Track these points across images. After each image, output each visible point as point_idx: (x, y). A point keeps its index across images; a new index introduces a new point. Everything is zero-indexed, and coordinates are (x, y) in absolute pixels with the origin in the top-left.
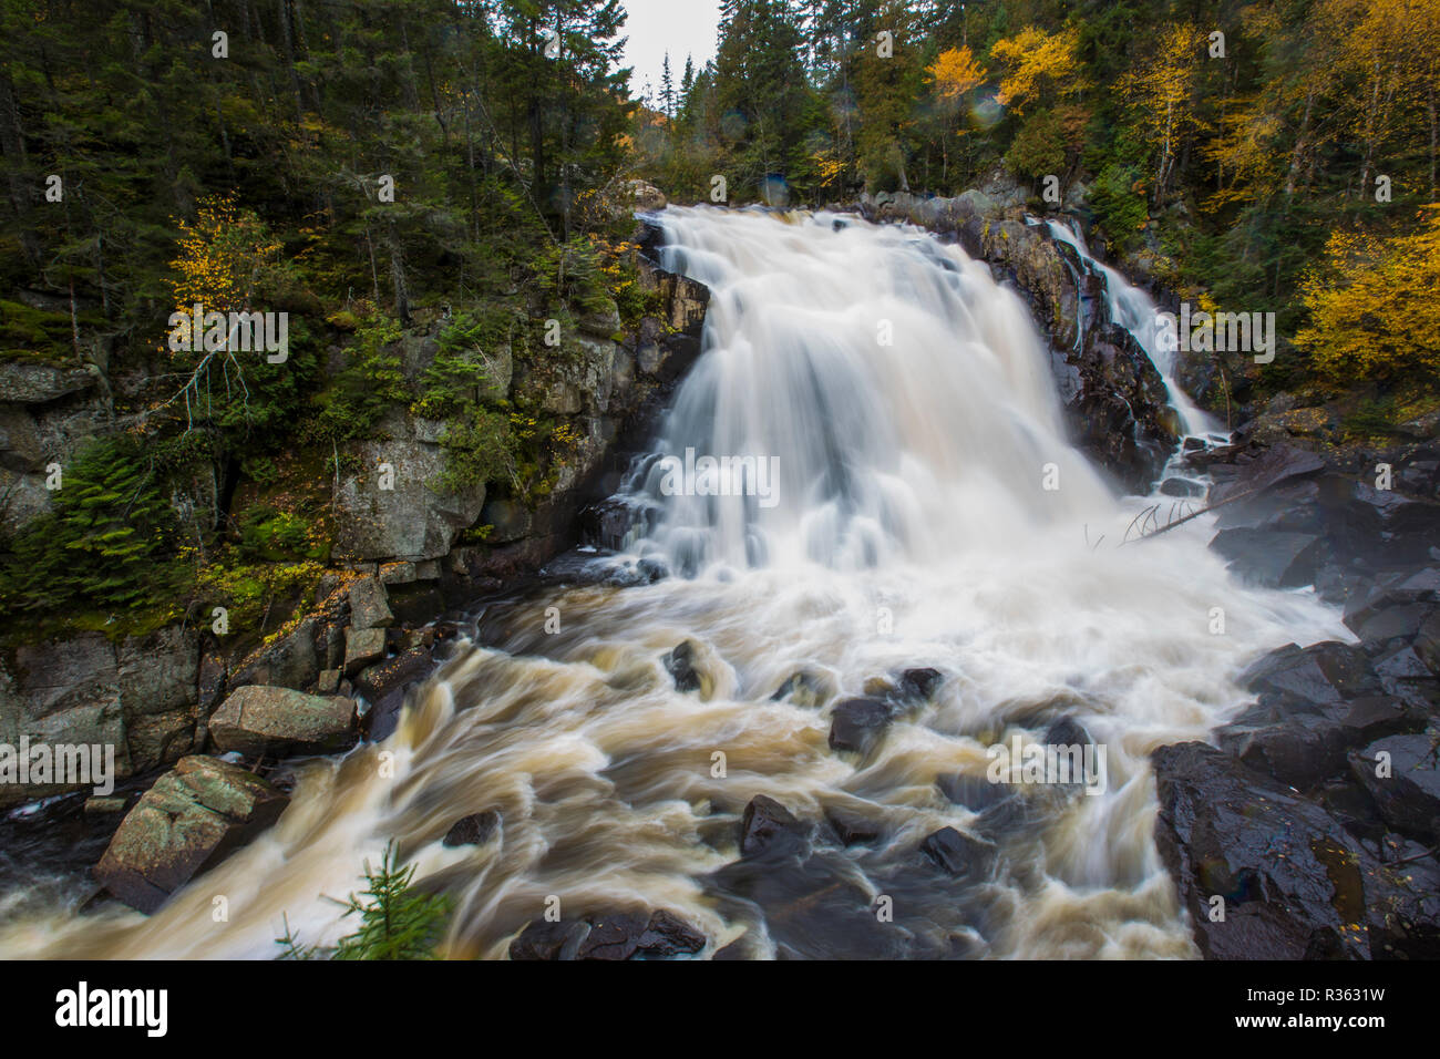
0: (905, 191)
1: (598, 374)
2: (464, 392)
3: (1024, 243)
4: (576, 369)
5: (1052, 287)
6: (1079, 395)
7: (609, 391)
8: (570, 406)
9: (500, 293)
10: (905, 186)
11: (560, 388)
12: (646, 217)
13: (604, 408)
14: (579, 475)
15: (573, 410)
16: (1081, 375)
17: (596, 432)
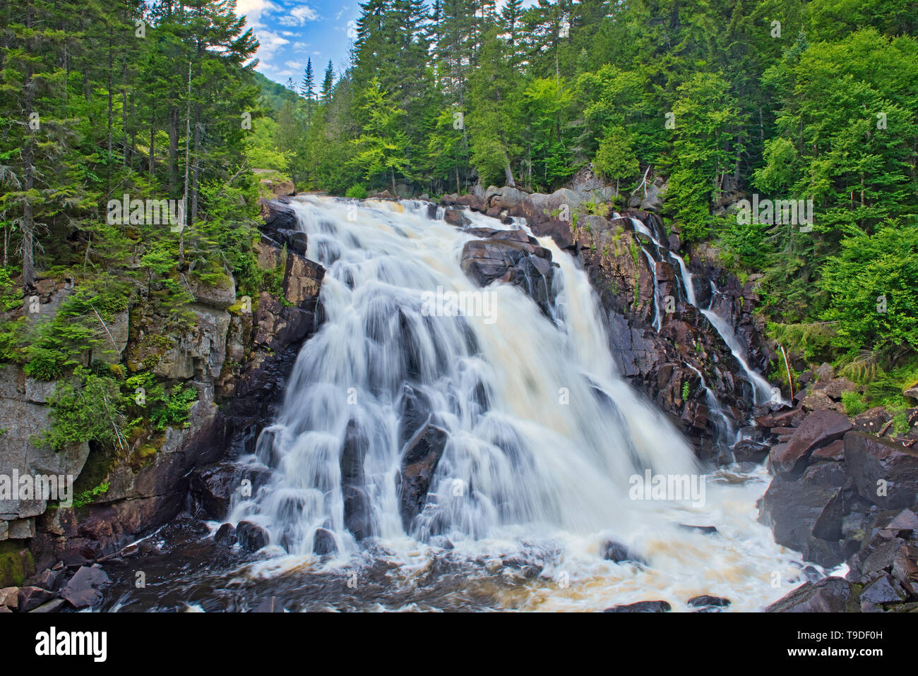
0: (512, 187)
1: (212, 342)
2: (77, 356)
3: (606, 235)
4: (190, 338)
6: (654, 365)
7: (222, 359)
8: (182, 371)
10: (511, 181)
11: (174, 354)
12: (273, 203)
13: (216, 373)
14: (186, 440)
15: (185, 375)
16: (655, 348)
17: (206, 397)
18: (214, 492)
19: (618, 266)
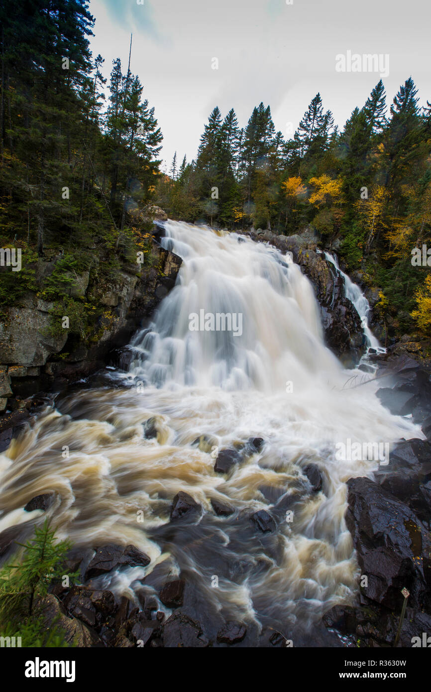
0: (269, 230)
1: (128, 290)
2: (65, 291)
3: (315, 260)
4: (118, 287)
5: (324, 280)
6: (330, 326)
7: (132, 298)
8: (113, 302)
9: (88, 248)
10: (269, 228)
11: (109, 294)
12: (158, 223)
13: (128, 305)
14: (112, 335)
15: (114, 304)
16: (332, 317)
17: (123, 316)
19: (319, 276)
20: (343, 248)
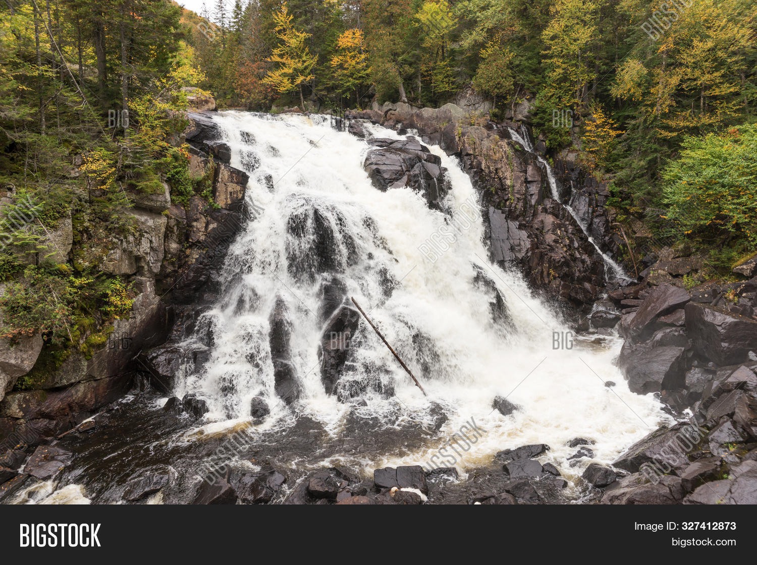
0: (404, 102)
1: (151, 242)
2: (26, 258)
3: (486, 143)
4: (131, 239)
5: (508, 174)
6: (527, 251)
7: (161, 256)
8: (125, 268)
9: (64, 177)
10: (404, 98)
11: (117, 254)
12: (197, 117)
13: (156, 269)
14: (132, 327)
15: (129, 272)
16: (528, 237)
17: (149, 290)
18: (160, 370)
19: (496, 170)
20: (536, 114)
